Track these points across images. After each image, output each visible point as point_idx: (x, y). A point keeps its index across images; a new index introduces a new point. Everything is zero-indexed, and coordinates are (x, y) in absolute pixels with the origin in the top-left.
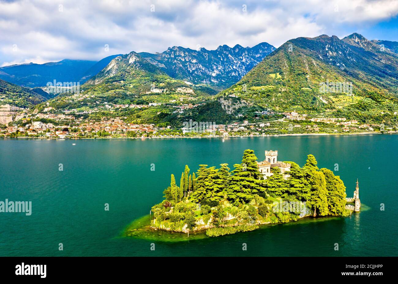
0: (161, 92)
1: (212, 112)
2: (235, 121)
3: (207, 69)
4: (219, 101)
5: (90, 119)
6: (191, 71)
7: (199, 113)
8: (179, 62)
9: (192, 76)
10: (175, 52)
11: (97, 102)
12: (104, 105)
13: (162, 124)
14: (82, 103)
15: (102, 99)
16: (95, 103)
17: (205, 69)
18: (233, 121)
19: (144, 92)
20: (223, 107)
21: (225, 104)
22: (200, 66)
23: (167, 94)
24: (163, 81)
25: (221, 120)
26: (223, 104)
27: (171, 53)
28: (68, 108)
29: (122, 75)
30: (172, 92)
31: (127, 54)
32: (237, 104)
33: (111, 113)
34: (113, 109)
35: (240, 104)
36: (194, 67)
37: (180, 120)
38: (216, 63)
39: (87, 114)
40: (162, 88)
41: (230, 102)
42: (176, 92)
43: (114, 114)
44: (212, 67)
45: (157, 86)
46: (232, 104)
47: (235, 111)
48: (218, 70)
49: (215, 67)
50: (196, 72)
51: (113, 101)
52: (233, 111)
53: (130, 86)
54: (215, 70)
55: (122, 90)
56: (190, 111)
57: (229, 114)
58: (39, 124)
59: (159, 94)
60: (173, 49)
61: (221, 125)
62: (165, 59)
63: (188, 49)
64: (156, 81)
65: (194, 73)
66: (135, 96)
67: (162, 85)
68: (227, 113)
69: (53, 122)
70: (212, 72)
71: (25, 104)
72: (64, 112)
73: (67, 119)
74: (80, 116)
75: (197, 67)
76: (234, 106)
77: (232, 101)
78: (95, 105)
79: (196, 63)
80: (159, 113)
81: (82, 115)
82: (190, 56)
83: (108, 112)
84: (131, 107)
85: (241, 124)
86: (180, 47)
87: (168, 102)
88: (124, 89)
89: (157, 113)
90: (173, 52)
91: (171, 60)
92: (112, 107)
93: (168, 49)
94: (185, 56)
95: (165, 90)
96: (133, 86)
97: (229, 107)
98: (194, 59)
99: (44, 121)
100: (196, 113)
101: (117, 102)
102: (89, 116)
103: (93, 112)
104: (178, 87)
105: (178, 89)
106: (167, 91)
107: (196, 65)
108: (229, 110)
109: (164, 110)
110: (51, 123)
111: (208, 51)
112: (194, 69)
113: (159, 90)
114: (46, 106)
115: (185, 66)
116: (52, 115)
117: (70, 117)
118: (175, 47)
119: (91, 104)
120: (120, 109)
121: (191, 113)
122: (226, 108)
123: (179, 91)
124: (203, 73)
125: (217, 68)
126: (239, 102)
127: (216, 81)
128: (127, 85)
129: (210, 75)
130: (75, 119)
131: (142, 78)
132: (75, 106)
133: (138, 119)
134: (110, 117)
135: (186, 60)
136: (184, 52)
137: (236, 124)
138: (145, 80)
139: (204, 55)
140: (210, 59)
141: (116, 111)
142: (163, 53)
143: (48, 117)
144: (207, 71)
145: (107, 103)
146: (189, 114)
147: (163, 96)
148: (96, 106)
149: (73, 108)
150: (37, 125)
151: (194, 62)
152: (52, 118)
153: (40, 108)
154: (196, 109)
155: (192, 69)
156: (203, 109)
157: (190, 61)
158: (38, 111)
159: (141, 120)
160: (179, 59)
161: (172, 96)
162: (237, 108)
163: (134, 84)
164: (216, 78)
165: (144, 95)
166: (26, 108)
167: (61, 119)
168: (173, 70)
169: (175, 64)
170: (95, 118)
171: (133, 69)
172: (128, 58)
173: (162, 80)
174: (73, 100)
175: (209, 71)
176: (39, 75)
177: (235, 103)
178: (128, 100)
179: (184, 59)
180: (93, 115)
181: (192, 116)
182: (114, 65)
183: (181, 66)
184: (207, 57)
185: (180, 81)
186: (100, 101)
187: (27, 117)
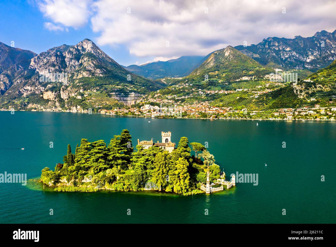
0: (250, 79)
1: (283, 97)
2: (306, 105)
3: (301, 56)
4: (292, 86)
5: (186, 103)
6: (284, 58)
7: (272, 98)
8: (272, 52)
9: (284, 63)
10: (270, 42)
11: (193, 89)
12: (198, 91)
13: (238, 107)
14: (181, 90)
15: (198, 86)
16: (191, 90)
17: (299, 56)
18: (304, 105)
19: (234, 80)
20: (295, 91)
21: (298, 88)
22: (294, 53)
23: (255, 81)
24: (253, 70)
25: (291, 104)
26: (295, 89)
27: (265, 44)
28: (171, 94)
29: (217, 67)
30: (260, 79)
31: (225, 48)
32: (311, 89)
33: (203, 97)
34: (204, 95)
35: (315, 89)
36: (287, 54)
37: (254, 103)
38: (312, 49)
39: (184, 99)
40: (250, 76)
41: (303, 87)
42: (264, 79)
43: (204, 99)
44: (307, 53)
45: (246, 74)
46: (305, 88)
47: (307, 95)
48: (313, 56)
49: (310, 53)
50: (289, 59)
51: (207, 88)
52: (305, 95)
53: (223, 75)
54: (310, 55)
55: (216, 79)
56: (264, 96)
57: (301, 98)
58: (149, 107)
59: (247, 81)
60: (268, 40)
61: (291, 109)
62: (259, 49)
63: (283, 38)
64: (246, 69)
65: (287, 60)
66: (226, 84)
67: (251, 73)
68: (298, 98)
69: (158, 105)
70: (306, 58)
71: (145, 92)
72: (168, 97)
73: (169, 103)
74: (178, 100)
75: (290, 54)
76: (307, 91)
77: (305, 85)
78: (191, 91)
79: (290, 51)
80: (238, 98)
81: (180, 100)
82: (283, 45)
83: (200, 97)
84: (220, 93)
85: (312, 108)
86: (274, 37)
87: (255, 87)
88: (217, 78)
89: (236, 98)
90: (267, 43)
91: (265, 50)
92: (203, 93)
93: (263, 41)
94: (279, 46)
95: (253, 77)
96: (225, 75)
97: (301, 91)
98: (288, 48)
99: (152, 104)
100: (270, 97)
101: (210, 88)
102: (185, 101)
103: (188, 97)
104: (267, 74)
105: (266, 75)
106: (255, 78)
107: (290, 53)
108: (301, 95)
109: (243, 95)
110: (157, 105)
111: (304, 39)
112: (287, 56)
113: (247, 77)
114: (157, 93)
115: (277, 55)
116: (159, 99)
117: (171, 101)
118: (269, 38)
119: (188, 91)
120: (210, 95)
121: (265, 98)
122: (298, 93)
123: (267, 77)
124: (296, 59)
125: (312, 54)
126: (313, 87)
127: (310, 67)
128: (220, 75)
129: (303, 61)
130: (175, 103)
131: (233, 68)
132: (176, 92)
133: (221, 102)
134: (201, 101)
135: (280, 49)
136: (278, 42)
137: (306, 108)
138: (236, 69)
139: (300, 42)
140: (305, 46)
141: (206, 96)
142: (258, 44)
143: (156, 101)
144: (301, 58)
145: (201, 90)
146: (263, 99)
147: (251, 82)
148: (192, 93)
149: (174, 94)
150: (147, 107)
151: (288, 50)
152: (159, 102)
153: (152, 94)
154: (270, 94)
155: (285, 56)
156: (276, 94)
157: (284, 50)
158: (151, 96)
159: (222, 103)
160: (273, 49)
161: (260, 82)
162: (310, 92)
163: (226, 73)
164: (311, 63)
165: (234, 82)
166: (145, 95)
167: (165, 102)
168: (266, 59)
169: (269, 53)
170: (189, 102)
171: (227, 60)
172: (225, 51)
173: (251, 68)
174: (175, 88)
175: (303, 57)
176: (163, 70)
177: (309, 88)
178: (219, 87)
179: (278, 48)
180: (188, 100)
181: (265, 101)
182: (213, 59)
183: (274, 54)
184: (302, 44)
185: (269, 68)
186: (195, 88)
187: (143, 101)
